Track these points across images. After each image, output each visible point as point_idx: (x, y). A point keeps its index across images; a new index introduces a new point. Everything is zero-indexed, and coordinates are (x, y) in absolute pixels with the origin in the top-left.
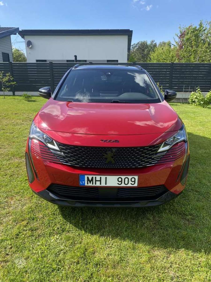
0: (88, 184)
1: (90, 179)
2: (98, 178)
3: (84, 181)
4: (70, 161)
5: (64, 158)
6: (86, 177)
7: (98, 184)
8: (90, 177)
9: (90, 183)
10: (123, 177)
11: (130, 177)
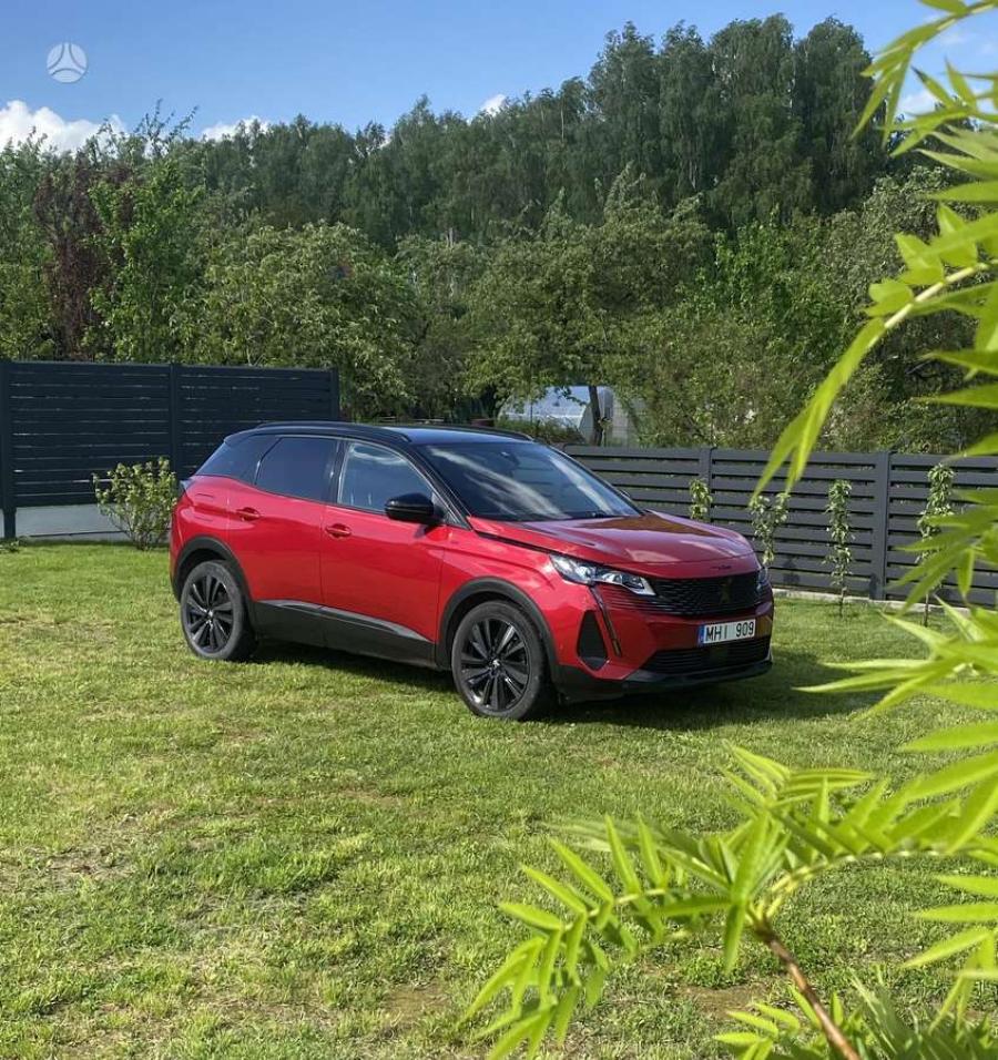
0: (707, 640)
1: (710, 631)
2: (718, 627)
3: (704, 636)
4: (679, 607)
6: (705, 628)
7: (718, 640)
8: (710, 628)
9: (710, 637)
10: (742, 623)
11: (748, 622)
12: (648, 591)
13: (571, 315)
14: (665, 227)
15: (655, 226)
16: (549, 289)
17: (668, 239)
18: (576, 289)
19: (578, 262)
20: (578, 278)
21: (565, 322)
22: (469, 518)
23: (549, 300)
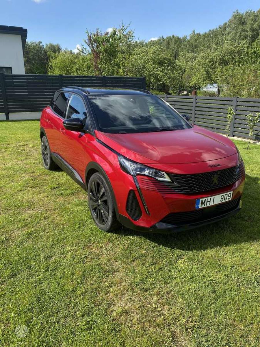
0: (201, 206)
1: (203, 201)
2: (209, 199)
3: (199, 205)
4: (185, 189)
5: (179, 187)
6: (201, 200)
7: (208, 205)
8: (204, 200)
9: (203, 205)
10: (224, 194)
11: (228, 193)
12: (167, 179)
13: (215, 67)
14: (238, 47)
15: (236, 47)
16: (210, 62)
17: (238, 50)
18: (216, 62)
19: (217, 56)
20: (217, 59)
21: (213, 69)
22: (95, 130)
23: (210, 64)
